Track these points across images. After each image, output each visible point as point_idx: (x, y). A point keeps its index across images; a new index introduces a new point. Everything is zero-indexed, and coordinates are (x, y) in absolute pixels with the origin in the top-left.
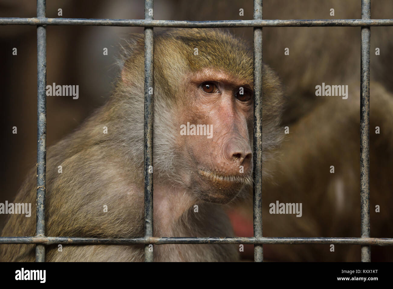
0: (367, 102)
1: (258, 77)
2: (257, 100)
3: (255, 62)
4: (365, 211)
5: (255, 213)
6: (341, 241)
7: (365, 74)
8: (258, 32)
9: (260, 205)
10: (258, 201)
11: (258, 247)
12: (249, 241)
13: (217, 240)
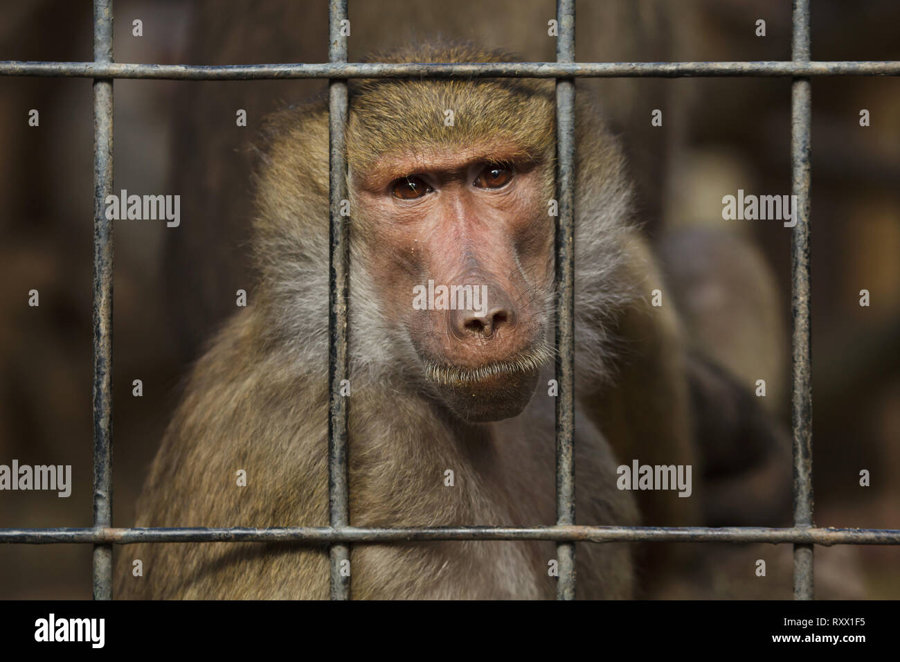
0: (569, 239)
1: (338, 186)
2: (336, 235)
3: (333, 153)
4: (564, 469)
5: (333, 476)
6: (514, 533)
7: (565, 179)
8: (339, 89)
9: (342, 458)
10: (338, 450)
11: (339, 547)
12: (318, 535)
13: (250, 534)
